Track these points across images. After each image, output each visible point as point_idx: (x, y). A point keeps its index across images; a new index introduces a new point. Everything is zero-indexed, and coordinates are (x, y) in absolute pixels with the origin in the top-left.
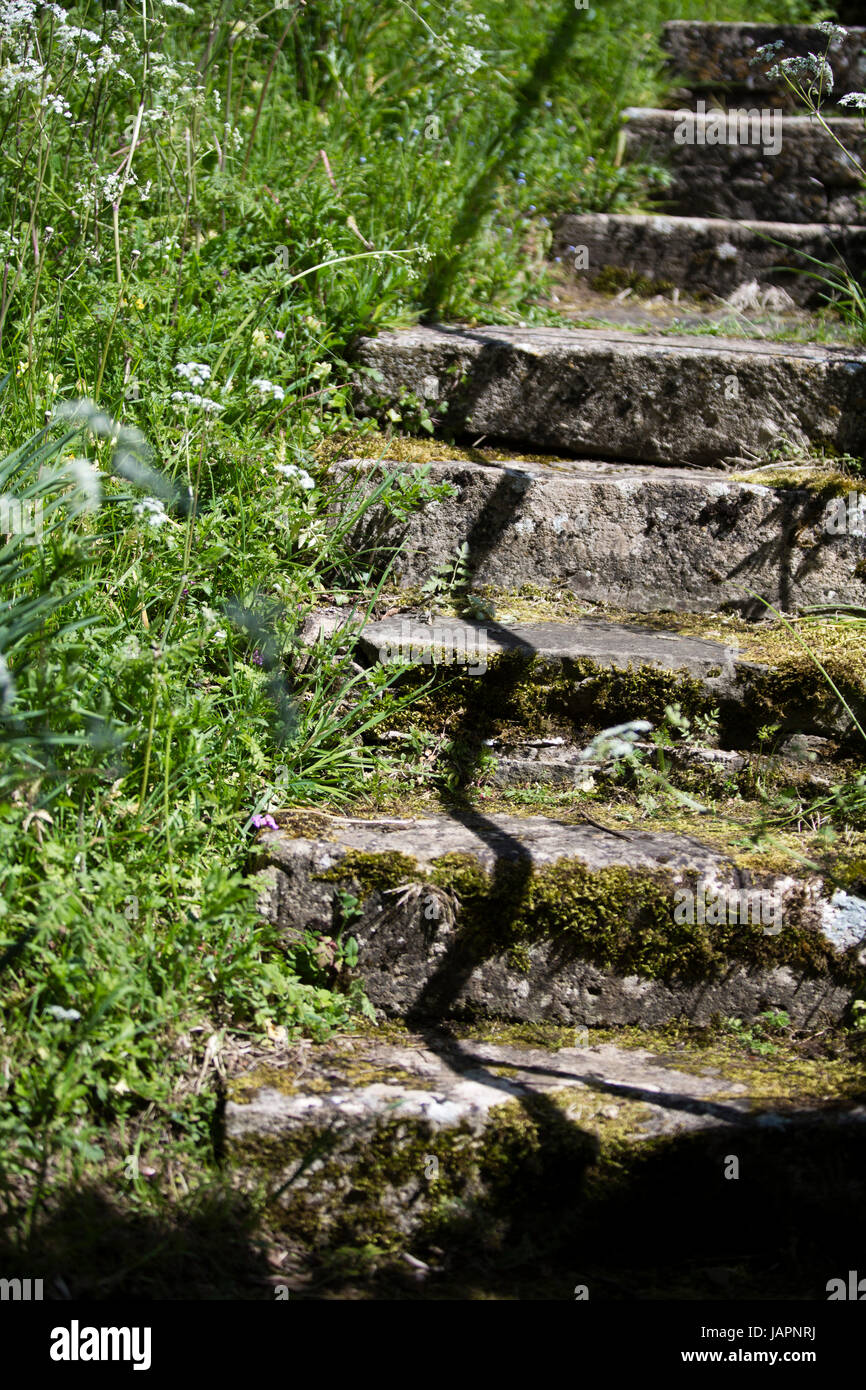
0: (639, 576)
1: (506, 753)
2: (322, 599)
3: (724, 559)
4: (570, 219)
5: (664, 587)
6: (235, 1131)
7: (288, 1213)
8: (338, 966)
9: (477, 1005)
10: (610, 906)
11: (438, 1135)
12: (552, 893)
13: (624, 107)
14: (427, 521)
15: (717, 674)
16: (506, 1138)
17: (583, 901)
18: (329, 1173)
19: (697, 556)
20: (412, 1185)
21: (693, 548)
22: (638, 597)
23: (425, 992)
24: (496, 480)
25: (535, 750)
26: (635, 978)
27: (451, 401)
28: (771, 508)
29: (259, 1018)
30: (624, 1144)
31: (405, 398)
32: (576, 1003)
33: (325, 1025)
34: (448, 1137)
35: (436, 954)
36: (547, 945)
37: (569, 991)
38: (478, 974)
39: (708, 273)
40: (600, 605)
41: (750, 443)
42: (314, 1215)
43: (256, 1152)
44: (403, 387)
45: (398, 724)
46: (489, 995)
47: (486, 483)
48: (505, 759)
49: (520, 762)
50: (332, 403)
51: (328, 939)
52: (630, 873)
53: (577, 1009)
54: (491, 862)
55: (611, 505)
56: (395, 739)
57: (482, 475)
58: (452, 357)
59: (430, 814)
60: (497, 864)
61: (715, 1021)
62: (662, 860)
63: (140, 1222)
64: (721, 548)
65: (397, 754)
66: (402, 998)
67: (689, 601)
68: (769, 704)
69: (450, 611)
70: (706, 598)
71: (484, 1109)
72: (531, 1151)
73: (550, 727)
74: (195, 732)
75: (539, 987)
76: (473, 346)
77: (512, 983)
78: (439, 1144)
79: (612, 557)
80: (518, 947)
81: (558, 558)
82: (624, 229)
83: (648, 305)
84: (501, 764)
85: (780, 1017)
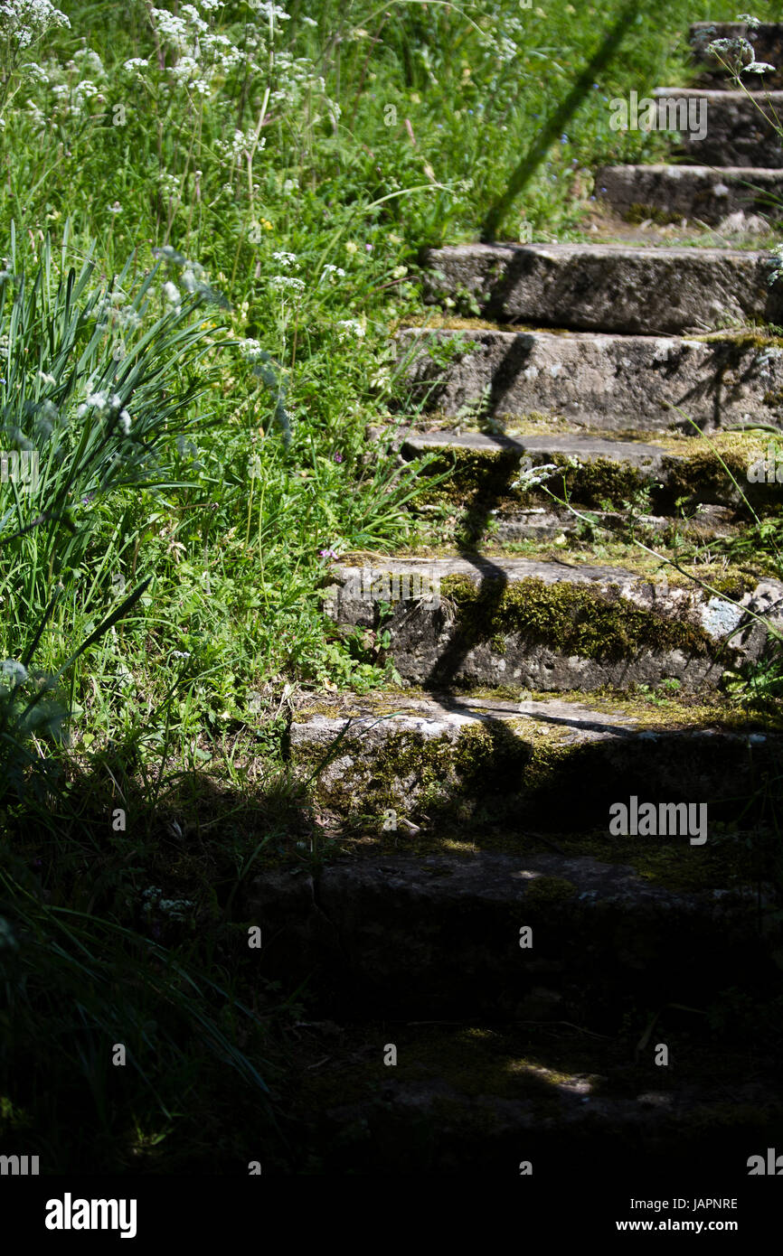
0: (611, 406)
1: (505, 519)
2: (387, 422)
3: (671, 393)
4: (607, 170)
5: (629, 413)
6: (296, 740)
7: (332, 795)
8: (377, 648)
9: (471, 676)
10: (557, 608)
11: (427, 743)
12: (517, 598)
13: (656, 86)
14: (463, 370)
15: (649, 463)
16: (472, 745)
17: (539, 604)
18: (357, 769)
19: (652, 391)
20: (412, 777)
21: (649, 386)
22: (611, 421)
23: (437, 667)
24: (511, 340)
25: (525, 517)
26: (577, 657)
27: (493, 293)
28: (703, 357)
29: (319, 677)
30: (550, 749)
31: (460, 291)
32: (537, 675)
33: (367, 685)
34: (434, 745)
35: (443, 641)
36: (516, 635)
37: (532, 666)
38: (471, 655)
39: (708, 207)
40: (584, 426)
41: (703, 318)
42: (348, 797)
43: (310, 754)
44: (459, 284)
45: (433, 500)
46: (479, 670)
47: (504, 343)
48: (505, 524)
49: (514, 525)
50: (409, 295)
51: (371, 631)
52: (573, 587)
53: (538, 679)
54: (479, 580)
55: (591, 356)
56: (429, 511)
57: (501, 338)
58: (493, 262)
59: (446, 555)
60: (483, 580)
61: (632, 688)
62: (595, 579)
63: (230, 796)
64: (668, 386)
65: (431, 520)
66: (421, 672)
67: (646, 423)
68: (684, 483)
69: (476, 429)
70: (659, 421)
71: (458, 726)
72: (488, 754)
73: (535, 501)
74: (284, 496)
75: (513, 664)
76: (508, 253)
77: (494, 661)
78: (429, 749)
79: (593, 393)
80: (497, 636)
81: (555, 394)
82: (647, 176)
83: (663, 231)
84: (502, 526)
85: (675, 683)
